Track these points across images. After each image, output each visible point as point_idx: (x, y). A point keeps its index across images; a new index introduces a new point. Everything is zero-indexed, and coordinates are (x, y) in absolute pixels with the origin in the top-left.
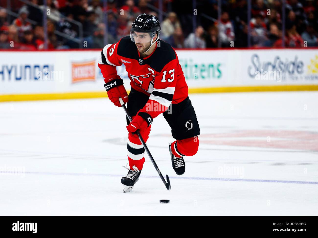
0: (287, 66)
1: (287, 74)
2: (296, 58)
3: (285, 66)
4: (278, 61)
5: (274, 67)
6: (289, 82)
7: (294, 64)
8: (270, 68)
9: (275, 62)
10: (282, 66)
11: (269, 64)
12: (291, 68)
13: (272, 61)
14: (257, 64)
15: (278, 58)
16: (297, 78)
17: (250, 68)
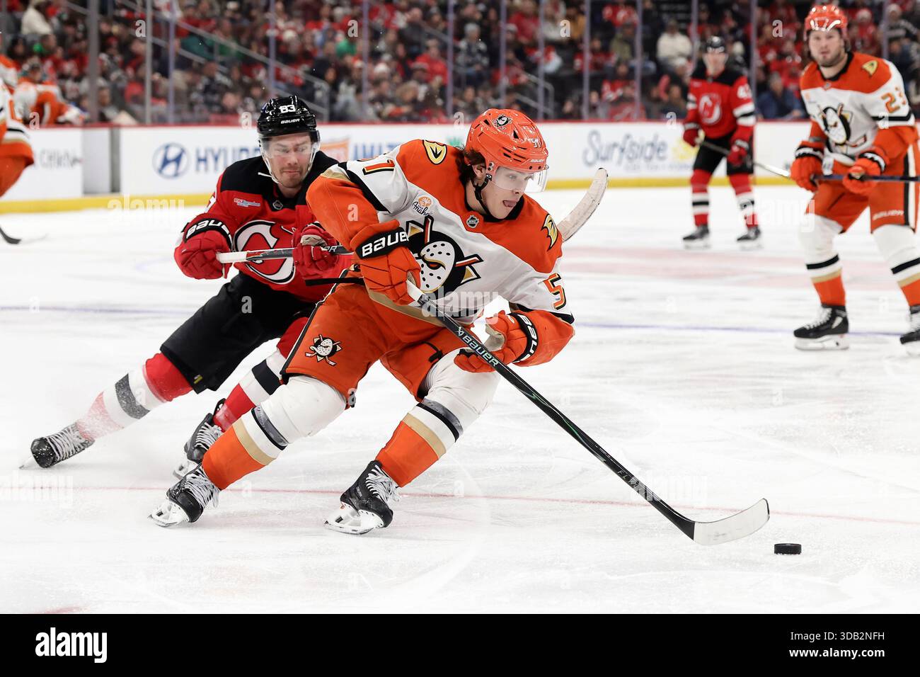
0: (642, 149)
1: (642, 162)
2: (656, 137)
3: (638, 148)
4: (628, 142)
5: (622, 150)
6: (645, 172)
7: (652, 145)
8: (616, 152)
9: (624, 142)
10: (635, 148)
11: (615, 145)
12: (648, 151)
13: (620, 140)
14: (597, 146)
15: (628, 137)
16: (656, 167)
17: (586, 152)
